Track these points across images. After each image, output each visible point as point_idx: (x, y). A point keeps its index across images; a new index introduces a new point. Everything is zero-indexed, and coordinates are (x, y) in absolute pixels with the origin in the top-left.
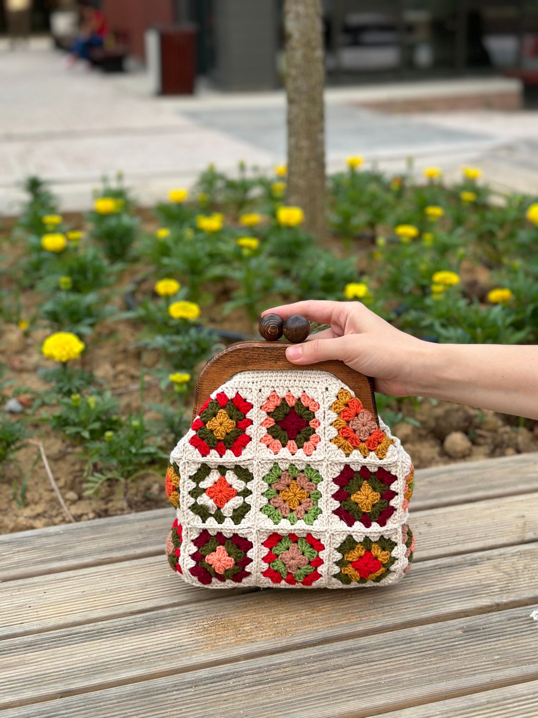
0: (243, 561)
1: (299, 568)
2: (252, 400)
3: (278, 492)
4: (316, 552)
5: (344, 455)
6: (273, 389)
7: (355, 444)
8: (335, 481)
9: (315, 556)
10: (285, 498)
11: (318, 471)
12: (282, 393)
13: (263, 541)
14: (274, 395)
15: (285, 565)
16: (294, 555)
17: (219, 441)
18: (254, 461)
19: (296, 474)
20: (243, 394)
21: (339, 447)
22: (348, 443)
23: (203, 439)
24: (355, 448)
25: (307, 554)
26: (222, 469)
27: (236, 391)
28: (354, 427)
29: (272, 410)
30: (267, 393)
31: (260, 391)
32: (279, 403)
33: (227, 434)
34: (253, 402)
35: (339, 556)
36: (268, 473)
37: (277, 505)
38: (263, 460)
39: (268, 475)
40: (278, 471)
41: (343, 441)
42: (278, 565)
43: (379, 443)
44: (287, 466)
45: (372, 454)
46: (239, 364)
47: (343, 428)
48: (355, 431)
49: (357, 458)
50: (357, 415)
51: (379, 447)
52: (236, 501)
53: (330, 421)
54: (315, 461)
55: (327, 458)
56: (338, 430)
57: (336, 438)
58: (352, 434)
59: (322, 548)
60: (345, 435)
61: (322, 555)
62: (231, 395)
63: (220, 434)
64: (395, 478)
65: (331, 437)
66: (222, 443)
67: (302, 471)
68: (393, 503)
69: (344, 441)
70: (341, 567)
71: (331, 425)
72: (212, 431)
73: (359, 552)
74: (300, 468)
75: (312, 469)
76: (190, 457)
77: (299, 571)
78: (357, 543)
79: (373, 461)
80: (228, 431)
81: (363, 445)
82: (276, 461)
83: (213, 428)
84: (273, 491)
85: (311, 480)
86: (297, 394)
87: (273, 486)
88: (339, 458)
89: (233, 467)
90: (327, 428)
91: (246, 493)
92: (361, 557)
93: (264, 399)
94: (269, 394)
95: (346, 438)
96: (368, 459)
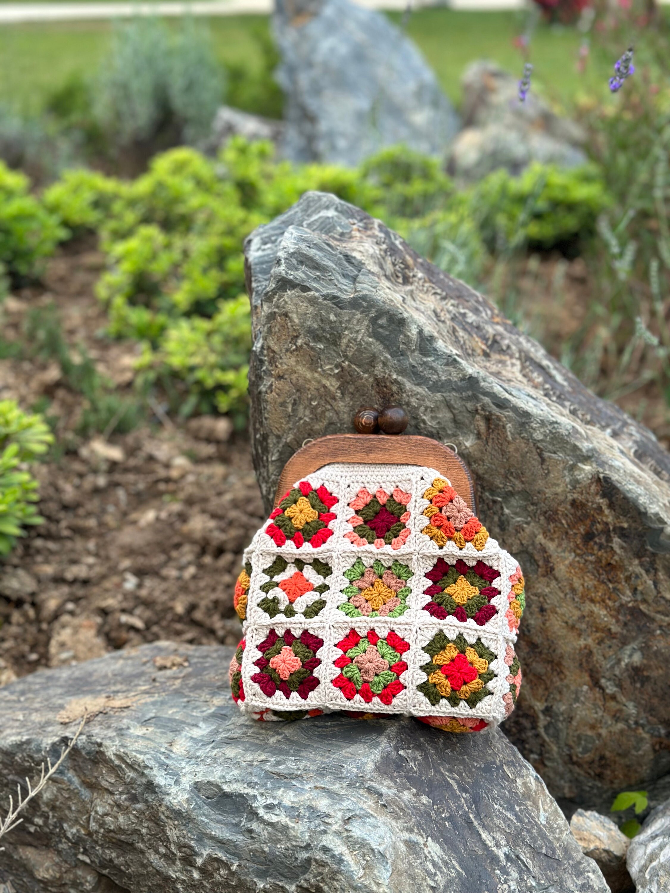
0: (311, 662)
1: (377, 675)
2: (338, 493)
3: (360, 590)
4: (399, 655)
5: (437, 547)
6: (363, 485)
7: (449, 534)
8: (427, 575)
9: (397, 660)
10: (368, 597)
11: (407, 566)
12: (373, 489)
13: (337, 642)
14: (364, 491)
15: (360, 670)
16: (371, 657)
17: (298, 530)
18: (333, 553)
19: (382, 571)
20: (330, 488)
21: (431, 538)
22: (440, 533)
23: (279, 527)
24: (450, 538)
25: (388, 657)
26: (299, 563)
27: (322, 482)
28: (448, 514)
29: (361, 508)
30: (356, 488)
31: (349, 486)
32: (368, 499)
33: (307, 523)
34: (339, 496)
35: (426, 658)
36: (349, 568)
37: (357, 604)
38: (345, 552)
39: (349, 570)
40: (361, 566)
41: (435, 530)
42: (352, 670)
43: (477, 533)
44: (372, 562)
45: (469, 545)
46: (327, 455)
47: (435, 515)
48: (448, 519)
49: (451, 549)
50: (451, 501)
51: (476, 536)
52: (311, 597)
53: (421, 509)
54: (403, 555)
55: (417, 550)
56: (430, 518)
57: (427, 527)
58: (446, 522)
59: (406, 647)
60: (437, 523)
61: (406, 657)
62: (315, 485)
63: (298, 523)
64: (497, 574)
65: (422, 526)
66: (301, 533)
67: (389, 568)
68: (494, 601)
69: (437, 530)
70: (428, 675)
71: (422, 513)
72: (290, 519)
73: (451, 653)
74: (387, 564)
75: (400, 565)
76: (264, 548)
77: (376, 678)
78: (449, 641)
79: (470, 552)
80: (309, 520)
81: (457, 534)
82: (360, 555)
83: (292, 515)
84: (355, 588)
85: (399, 578)
86: (389, 489)
87: (354, 583)
88: (431, 550)
89: (312, 561)
90: (418, 518)
91: (323, 588)
92: (453, 660)
93: (353, 495)
94: (358, 489)
95: (439, 527)
96: (464, 550)
